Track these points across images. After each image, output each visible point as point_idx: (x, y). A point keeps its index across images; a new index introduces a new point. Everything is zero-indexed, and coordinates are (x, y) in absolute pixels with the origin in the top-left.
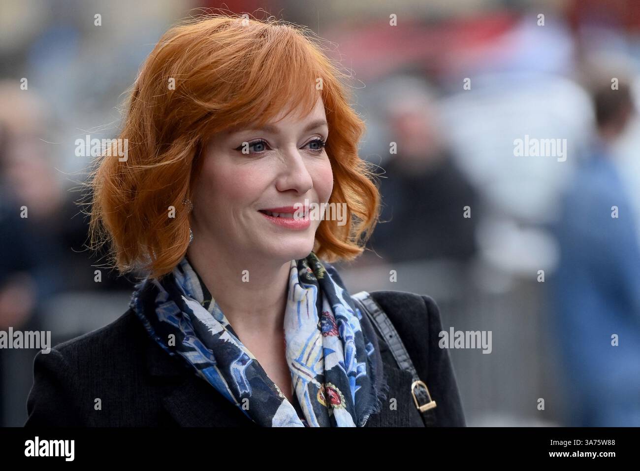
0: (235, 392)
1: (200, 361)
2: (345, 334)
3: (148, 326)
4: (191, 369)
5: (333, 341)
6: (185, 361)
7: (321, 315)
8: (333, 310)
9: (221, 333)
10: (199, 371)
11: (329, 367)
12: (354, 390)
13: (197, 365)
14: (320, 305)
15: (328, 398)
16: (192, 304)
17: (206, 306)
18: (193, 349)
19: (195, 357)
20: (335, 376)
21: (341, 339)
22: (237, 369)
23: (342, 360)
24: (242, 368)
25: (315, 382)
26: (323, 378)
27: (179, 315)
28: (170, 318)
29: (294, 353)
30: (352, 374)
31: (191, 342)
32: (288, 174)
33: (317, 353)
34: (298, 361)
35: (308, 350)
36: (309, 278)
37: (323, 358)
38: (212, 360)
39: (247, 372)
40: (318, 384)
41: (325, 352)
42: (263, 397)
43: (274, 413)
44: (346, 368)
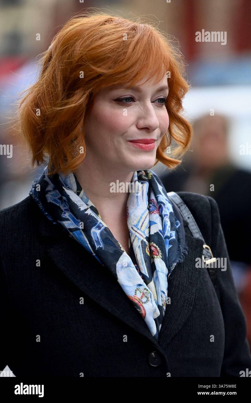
0: (93, 246)
1: (72, 227)
2: (164, 213)
3: (40, 206)
4: (66, 232)
5: (156, 217)
6: (62, 227)
7: (150, 201)
8: (157, 198)
9: (86, 210)
10: (71, 233)
11: (152, 233)
12: (167, 248)
13: (70, 229)
14: (149, 195)
15: (151, 252)
16: (68, 192)
17: (78, 194)
18: (68, 220)
19: (69, 224)
20: (156, 238)
21: (161, 216)
22: (95, 232)
23: (161, 229)
24: (98, 232)
25: (145, 240)
26: (150, 238)
27: (61, 199)
28: (55, 200)
29: (133, 221)
30: (167, 237)
31: (67, 215)
32: (145, 118)
33: (146, 223)
34: (136, 226)
35: (142, 220)
37: (149, 227)
38: (79, 226)
39: (101, 234)
40: (147, 242)
41: (151, 223)
42: (111, 250)
43: (118, 260)
44: (163, 234)
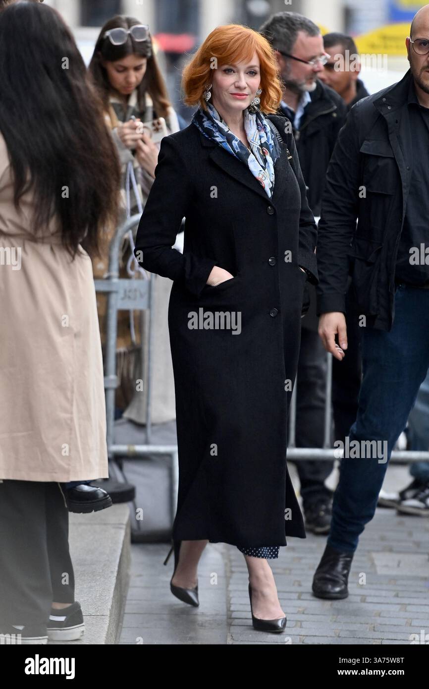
0: (234, 151)
1: (221, 141)
2: (267, 131)
3: (200, 129)
4: (217, 143)
5: (263, 133)
6: (215, 141)
7: (257, 124)
8: (262, 123)
9: (228, 131)
10: (221, 144)
11: (263, 142)
12: (271, 149)
13: (220, 142)
14: (256, 121)
15: (263, 152)
16: (217, 122)
17: (221, 122)
18: (218, 137)
19: (219, 139)
20: (265, 145)
21: (266, 133)
22: (235, 143)
23: (267, 139)
24: (236, 143)
25: (259, 147)
26: (261, 145)
27: (212, 125)
28: (209, 126)
29: (250, 138)
30: (270, 144)
31: (217, 134)
32: (238, 82)
33: (258, 137)
34: (252, 140)
35: (255, 136)
36: (253, 112)
37: (260, 139)
38: (225, 140)
39: (238, 144)
40: (260, 148)
41: (261, 137)
42: (244, 153)
43: (248, 158)
44: (269, 142)
